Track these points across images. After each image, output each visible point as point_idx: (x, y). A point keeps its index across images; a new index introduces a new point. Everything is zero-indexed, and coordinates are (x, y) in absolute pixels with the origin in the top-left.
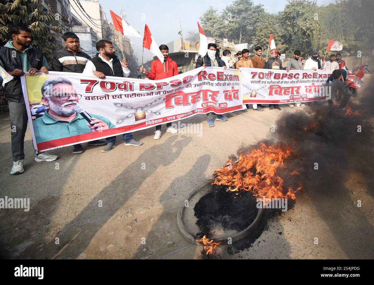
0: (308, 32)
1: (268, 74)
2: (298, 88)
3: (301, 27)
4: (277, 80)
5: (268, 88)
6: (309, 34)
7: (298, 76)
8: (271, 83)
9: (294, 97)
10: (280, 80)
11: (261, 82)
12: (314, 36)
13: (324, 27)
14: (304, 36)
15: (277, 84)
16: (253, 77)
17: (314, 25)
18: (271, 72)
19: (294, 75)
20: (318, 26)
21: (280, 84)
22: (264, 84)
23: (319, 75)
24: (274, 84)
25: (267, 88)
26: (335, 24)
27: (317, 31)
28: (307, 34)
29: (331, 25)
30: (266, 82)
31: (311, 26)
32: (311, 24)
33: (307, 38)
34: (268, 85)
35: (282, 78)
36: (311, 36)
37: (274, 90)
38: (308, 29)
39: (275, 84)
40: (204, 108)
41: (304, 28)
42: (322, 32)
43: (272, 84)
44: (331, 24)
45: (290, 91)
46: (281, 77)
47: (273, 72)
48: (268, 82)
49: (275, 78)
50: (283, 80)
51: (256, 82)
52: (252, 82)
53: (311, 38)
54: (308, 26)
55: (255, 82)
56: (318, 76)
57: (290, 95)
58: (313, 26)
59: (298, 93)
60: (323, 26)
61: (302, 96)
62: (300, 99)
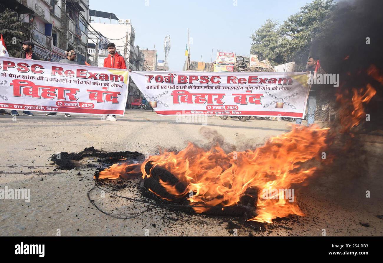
1: (169, 77)
2: (221, 96)
4: (184, 85)
5: (171, 94)
7: (219, 80)
8: (174, 88)
9: (214, 108)
10: (188, 85)
11: (160, 87)
15: (183, 89)
16: (149, 81)
18: (172, 74)
19: (210, 77)
21: (187, 90)
22: (164, 90)
23: (261, 79)
24: (178, 89)
25: (169, 94)
30: (167, 87)
34: (171, 91)
35: (191, 82)
37: (180, 97)
39: (180, 89)
40: (58, 106)
43: (176, 89)
45: (207, 99)
46: (188, 80)
47: (175, 75)
48: (170, 87)
49: (179, 82)
50: (191, 85)
51: (154, 87)
52: (148, 87)
55: (152, 87)
56: (259, 81)
57: (206, 104)
59: (219, 102)
61: (228, 107)
62: (224, 111)
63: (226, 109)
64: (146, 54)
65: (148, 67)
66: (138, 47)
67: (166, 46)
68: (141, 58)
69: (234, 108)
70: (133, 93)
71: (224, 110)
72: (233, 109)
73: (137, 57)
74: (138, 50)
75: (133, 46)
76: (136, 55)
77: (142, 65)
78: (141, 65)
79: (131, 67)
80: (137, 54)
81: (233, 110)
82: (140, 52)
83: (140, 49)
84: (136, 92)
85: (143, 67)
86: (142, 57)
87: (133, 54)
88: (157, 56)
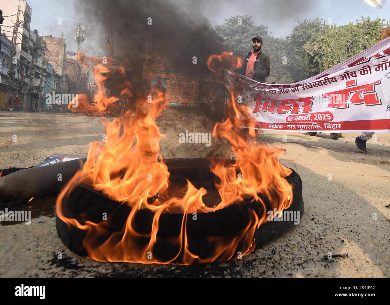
0: (316, 58)
3: (308, 52)
6: (317, 61)
12: (324, 64)
13: (339, 52)
14: (311, 65)
17: (323, 48)
20: (330, 50)
26: (355, 50)
27: (329, 57)
28: (314, 61)
29: (348, 51)
31: (320, 50)
32: (320, 47)
33: (315, 67)
36: (320, 64)
38: (316, 54)
41: (310, 53)
42: (335, 60)
44: (348, 49)
53: (320, 67)
54: (316, 49)
58: (323, 50)
60: (337, 51)
61: (315, 115)
62: (311, 124)
63: (312, 120)
64: (48, 42)
65: (51, 58)
66: (36, 32)
67: (79, 36)
68: (41, 45)
69: (326, 117)
70: (27, 91)
71: (309, 121)
72: (324, 119)
73: (34, 44)
74: (37, 35)
75: (28, 30)
76: (32, 41)
77: (42, 55)
78: (40, 55)
79: (25, 56)
80: (35, 40)
81: (325, 121)
82: (39, 39)
83: (39, 35)
84: (32, 90)
85: (44, 58)
86: (43, 45)
87: (28, 40)
88: (65, 46)
